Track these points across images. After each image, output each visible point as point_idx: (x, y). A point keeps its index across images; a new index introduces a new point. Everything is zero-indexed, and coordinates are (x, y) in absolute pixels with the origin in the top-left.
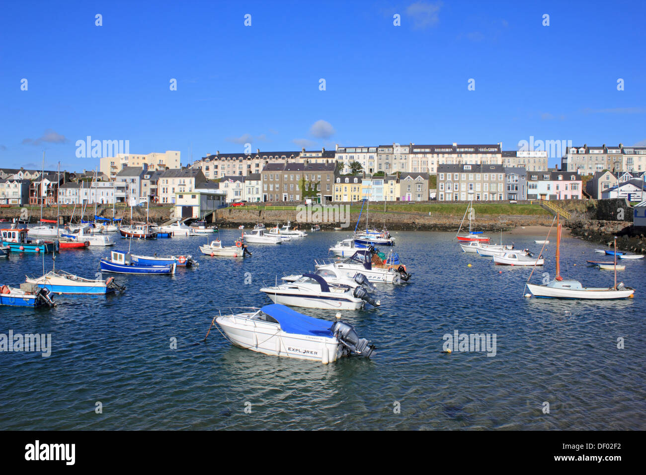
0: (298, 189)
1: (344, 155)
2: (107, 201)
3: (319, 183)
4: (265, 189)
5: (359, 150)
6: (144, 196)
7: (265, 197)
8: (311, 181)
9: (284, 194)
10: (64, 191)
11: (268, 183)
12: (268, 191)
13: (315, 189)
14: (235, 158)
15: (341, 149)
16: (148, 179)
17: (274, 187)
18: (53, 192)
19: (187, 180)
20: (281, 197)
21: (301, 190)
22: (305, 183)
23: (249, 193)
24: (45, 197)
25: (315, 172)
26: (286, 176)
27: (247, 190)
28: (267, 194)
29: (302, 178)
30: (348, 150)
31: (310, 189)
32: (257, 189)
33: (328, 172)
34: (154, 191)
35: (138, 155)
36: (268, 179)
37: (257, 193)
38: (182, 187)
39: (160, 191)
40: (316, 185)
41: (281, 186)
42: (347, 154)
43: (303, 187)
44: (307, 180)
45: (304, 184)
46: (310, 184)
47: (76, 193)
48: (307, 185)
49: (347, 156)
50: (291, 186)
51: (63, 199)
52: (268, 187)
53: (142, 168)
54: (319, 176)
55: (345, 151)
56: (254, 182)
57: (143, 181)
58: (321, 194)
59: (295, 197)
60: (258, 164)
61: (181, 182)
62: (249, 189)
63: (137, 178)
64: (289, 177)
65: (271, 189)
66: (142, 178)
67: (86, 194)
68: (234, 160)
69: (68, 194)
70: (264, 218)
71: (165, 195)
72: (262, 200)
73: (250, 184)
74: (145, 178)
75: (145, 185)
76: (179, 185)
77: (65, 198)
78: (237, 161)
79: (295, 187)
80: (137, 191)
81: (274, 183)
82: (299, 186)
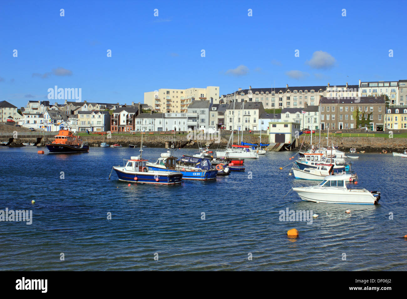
0: (352, 119)
1: (368, 89)
2: (180, 129)
3: (371, 113)
4: (323, 119)
5: (381, 85)
6: (212, 125)
7: (323, 125)
8: (364, 112)
9: (340, 123)
10: (141, 121)
11: (325, 113)
12: (325, 120)
13: (368, 119)
14: (263, 92)
15: (364, 84)
16: (216, 111)
17: (331, 117)
18: (131, 122)
19: (252, 111)
20: (337, 125)
21: (356, 119)
22: (359, 113)
23: (309, 122)
24: (124, 125)
25: (368, 104)
26: (341, 108)
27: (306, 120)
28: (324, 123)
29: (356, 110)
30: (370, 85)
31: (363, 119)
32: (315, 119)
33: (380, 104)
34: (222, 121)
35: (177, 90)
36: (325, 110)
37: (315, 122)
38: (248, 117)
39: (227, 121)
40: (369, 115)
41: (337, 116)
42: (370, 88)
43: (357, 117)
44: (360, 111)
45: (358, 115)
46: (363, 115)
47: (152, 122)
48: (360, 115)
49: (370, 90)
50: (347, 116)
51: (140, 127)
52: (325, 117)
53: (209, 101)
54: (371, 108)
55: (368, 86)
56: (312, 113)
57: (211, 112)
58: (373, 123)
59: (350, 126)
60: (289, 97)
61: (246, 113)
62: (309, 119)
63: (207, 110)
64: (344, 108)
65: (328, 119)
66: (210, 110)
67: (160, 123)
68: (267, 94)
69: (144, 123)
70: (342, 143)
71: (231, 124)
72: (320, 128)
73: (309, 114)
74: (212, 109)
75: (213, 116)
76: (244, 116)
77: (142, 126)
78: (270, 94)
79: (350, 117)
80: (207, 121)
81: (331, 113)
82: (353, 117)
